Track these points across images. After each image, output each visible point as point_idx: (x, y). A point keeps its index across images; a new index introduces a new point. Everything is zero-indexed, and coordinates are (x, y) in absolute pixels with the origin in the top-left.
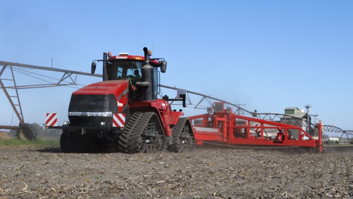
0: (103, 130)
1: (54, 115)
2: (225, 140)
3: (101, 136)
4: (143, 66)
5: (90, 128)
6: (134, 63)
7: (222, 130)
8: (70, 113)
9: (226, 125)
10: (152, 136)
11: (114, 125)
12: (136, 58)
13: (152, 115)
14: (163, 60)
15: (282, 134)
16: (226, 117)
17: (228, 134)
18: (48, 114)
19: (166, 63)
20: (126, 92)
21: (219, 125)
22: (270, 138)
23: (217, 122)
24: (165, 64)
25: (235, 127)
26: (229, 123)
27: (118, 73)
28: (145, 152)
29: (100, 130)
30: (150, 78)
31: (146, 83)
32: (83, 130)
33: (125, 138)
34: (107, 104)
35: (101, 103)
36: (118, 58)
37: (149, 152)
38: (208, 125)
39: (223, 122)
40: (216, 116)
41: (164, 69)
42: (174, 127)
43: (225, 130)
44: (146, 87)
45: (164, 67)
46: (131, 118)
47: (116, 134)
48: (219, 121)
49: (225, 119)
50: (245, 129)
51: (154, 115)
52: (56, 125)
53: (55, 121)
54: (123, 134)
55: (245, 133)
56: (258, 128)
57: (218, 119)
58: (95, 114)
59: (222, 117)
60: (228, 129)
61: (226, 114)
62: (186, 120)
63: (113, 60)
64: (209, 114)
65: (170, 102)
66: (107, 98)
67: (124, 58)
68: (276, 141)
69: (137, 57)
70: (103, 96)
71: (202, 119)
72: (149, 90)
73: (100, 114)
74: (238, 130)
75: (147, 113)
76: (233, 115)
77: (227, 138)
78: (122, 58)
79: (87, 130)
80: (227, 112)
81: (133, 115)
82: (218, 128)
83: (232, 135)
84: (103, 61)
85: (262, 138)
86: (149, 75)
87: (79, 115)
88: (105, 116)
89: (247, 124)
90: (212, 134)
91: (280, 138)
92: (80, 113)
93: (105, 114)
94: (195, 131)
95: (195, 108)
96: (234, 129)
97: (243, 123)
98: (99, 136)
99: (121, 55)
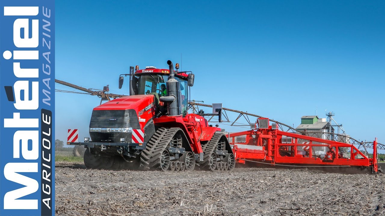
0: (122, 147)
1: (75, 131)
2: (270, 159)
3: (122, 153)
4: (168, 80)
5: (110, 144)
6: (161, 76)
7: (266, 148)
8: (91, 129)
9: (271, 143)
10: (177, 153)
11: (133, 142)
12: (163, 72)
13: (176, 131)
14: (191, 73)
15: (332, 152)
16: (271, 134)
17: (273, 152)
18: (69, 130)
19: (194, 76)
20: (149, 107)
21: (263, 142)
22: (319, 156)
23: (261, 139)
24: (192, 77)
25: (280, 144)
26: (274, 140)
27: (146, 87)
28: (170, 169)
29: (120, 147)
30: (175, 92)
31: (170, 98)
32: (102, 146)
33: (146, 154)
34: (127, 119)
35: (121, 118)
36: (144, 71)
37: (173, 169)
38: (251, 142)
39: (268, 139)
40: (260, 133)
41: (192, 83)
42: (208, 144)
43: (270, 148)
44: (171, 102)
45: (192, 80)
46: (156, 134)
47: (136, 150)
48: (264, 139)
49: (270, 136)
50: (292, 147)
51: (179, 131)
52: (77, 141)
53: (76, 137)
54: (145, 151)
55: (292, 152)
56: (307, 146)
57: (262, 135)
58: (114, 130)
59: (268, 134)
60: (273, 146)
61: (272, 130)
62: (220, 136)
63: (140, 74)
64: (253, 130)
65: (206, 117)
66: (127, 113)
67: (150, 71)
68: (326, 160)
69: (164, 70)
70: (123, 111)
71: (245, 136)
72: (174, 104)
73: (119, 130)
74: (284, 148)
75: (172, 128)
76: (278, 131)
77: (273, 157)
78: (147, 71)
79: (107, 146)
80: (273, 129)
81: (158, 131)
82: (263, 146)
83: (278, 153)
84: (130, 75)
85: (310, 156)
86: (174, 89)
87: (99, 131)
88: (125, 131)
89: (294, 142)
90: (255, 152)
91: (330, 156)
92: (100, 129)
93: (125, 130)
94: (237, 148)
95: (232, 125)
96: (281, 146)
97: (290, 140)
98: (119, 153)
99: (147, 69)
